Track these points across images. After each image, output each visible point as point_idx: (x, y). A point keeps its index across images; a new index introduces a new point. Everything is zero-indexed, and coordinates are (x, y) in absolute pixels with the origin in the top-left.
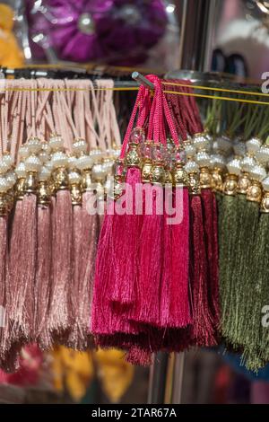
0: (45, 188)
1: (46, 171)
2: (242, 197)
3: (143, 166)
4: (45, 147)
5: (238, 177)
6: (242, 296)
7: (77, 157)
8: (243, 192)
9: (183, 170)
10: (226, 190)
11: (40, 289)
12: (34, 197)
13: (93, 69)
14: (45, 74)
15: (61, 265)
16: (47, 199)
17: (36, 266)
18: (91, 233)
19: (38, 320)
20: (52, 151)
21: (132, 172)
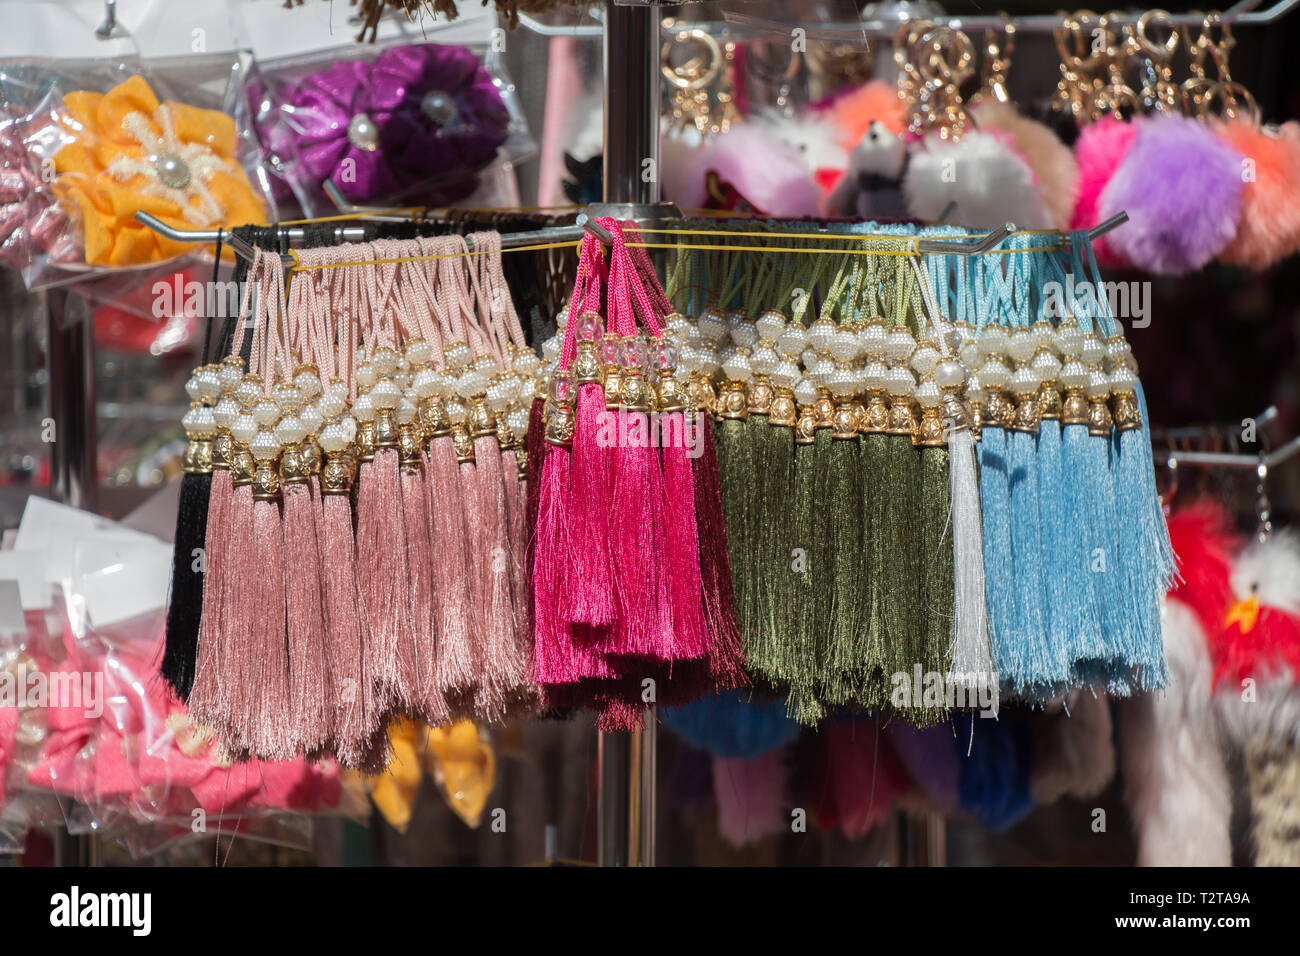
0: (410, 436)
1: (408, 406)
2: (760, 420)
3: (606, 379)
4: (402, 363)
5: (744, 384)
6: (778, 595)
7: (457, 377)
8: (761, 410)
9: (674, 380)
10: (726, 410)
11: (418, 618)
12: (394, 454)
13: (425, 216)
14: (360, 232)
15: (451, 571)
16: (415, 455)
17: (409, 579)
18: (496, 510)
19: (422, 674)
20: (413, 369)
21: (589, 392)
